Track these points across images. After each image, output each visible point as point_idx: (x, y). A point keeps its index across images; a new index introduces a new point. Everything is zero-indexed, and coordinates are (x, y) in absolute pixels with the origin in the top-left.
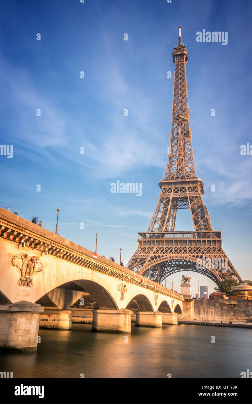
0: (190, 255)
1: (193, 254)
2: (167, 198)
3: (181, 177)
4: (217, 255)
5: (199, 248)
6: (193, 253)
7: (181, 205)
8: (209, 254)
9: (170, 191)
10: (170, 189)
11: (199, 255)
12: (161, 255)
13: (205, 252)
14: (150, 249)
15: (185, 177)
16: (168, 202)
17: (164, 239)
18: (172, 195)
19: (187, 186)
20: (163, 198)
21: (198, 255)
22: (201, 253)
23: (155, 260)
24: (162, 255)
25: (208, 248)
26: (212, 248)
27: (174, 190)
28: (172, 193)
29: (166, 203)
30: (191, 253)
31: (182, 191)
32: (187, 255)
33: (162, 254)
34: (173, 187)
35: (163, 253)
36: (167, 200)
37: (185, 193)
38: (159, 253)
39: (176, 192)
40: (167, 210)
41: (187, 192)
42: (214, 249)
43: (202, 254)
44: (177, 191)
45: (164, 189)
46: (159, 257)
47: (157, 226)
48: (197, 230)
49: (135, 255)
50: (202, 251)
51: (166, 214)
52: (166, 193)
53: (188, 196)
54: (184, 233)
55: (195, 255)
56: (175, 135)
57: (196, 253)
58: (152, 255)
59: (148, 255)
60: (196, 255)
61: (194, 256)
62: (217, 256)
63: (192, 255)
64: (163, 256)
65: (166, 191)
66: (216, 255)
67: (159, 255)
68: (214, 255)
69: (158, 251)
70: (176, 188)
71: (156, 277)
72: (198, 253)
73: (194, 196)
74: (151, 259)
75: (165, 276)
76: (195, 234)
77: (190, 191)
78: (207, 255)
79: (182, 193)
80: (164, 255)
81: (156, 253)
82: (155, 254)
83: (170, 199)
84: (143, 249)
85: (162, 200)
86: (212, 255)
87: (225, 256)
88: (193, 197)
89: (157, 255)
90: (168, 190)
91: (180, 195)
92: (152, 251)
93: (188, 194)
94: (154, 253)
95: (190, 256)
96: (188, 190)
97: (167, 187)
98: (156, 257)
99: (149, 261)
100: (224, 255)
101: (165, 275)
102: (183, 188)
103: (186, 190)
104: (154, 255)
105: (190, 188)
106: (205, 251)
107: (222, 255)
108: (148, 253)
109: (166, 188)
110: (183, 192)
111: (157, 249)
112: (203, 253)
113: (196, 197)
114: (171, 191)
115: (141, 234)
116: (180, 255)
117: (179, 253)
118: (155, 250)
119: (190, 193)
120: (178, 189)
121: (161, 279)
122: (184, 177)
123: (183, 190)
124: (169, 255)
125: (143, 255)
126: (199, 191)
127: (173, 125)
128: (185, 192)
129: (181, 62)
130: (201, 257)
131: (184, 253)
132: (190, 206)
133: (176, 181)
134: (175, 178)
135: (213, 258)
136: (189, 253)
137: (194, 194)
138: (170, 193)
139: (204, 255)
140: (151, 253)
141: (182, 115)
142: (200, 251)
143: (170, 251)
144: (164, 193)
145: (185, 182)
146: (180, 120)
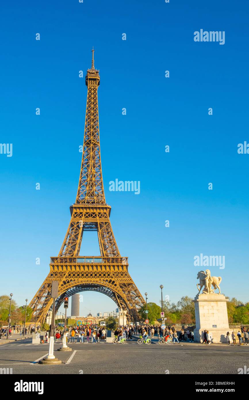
0: (100, 279)
3: (92, 202)
4: (124, 279)
5: (109, 272)
6: (103, 277)
8: (117, 278)
9: (81, 215)
10: (81, 213)
11: (109, 279)
14: (62, 273)
17: (76, 264)
18: (83, 220)
19: (97, 211)
20: (74, 223)
21: (107, 279)
22: (110, 277)
23: (68, 284)
25: (116, 273)
26: (119, 273)
27: (85, 215)
28: (83, 218)
30: (101, 277)
32: (98, 279)
33: (74, 278)
34: (84, 212)
37: (95, 219)
38: (71, 277)
39: (87, 217)
41: (98, 218)
42: (122, 273)
43: (111, 279)
44: (88, 215)
46: (71, 281)
48: (106, 256)
49: (47, 279)
50: (111, 275)
52: (77, 218)
53: (98, 222)
55: (104, 279)
56: (86, 160)
57: (106, 277)
58: (64, 279)
59: (61, 279)
63: (102, 279)
64: (74, 280)
65: (77, 216)
67: (71, 279)
68: (122, 279)
69: (70, 275)
70: (87, 213)
73: (104, 222)
77: (100, 217)
78: (115, 279)
79: (93, 218)
80: (76, 279)
81: (68, 277)
84: (55, 273)
86: (120, 279)
87: (131, 280)
88: (102, 223)
89: (69, 280)
90: (79, 215)
91: (91, 220)
92: (64, 275)
93: (98, 220)
96: (98, 215)
97: (78, 211)
99: (62, 285)
100: (130, 279)
102: (94, 213)
103: (96, 215)
104: (66, 279)
105: (100, 213)
106: (114, 275)
107: (129, 279)
108: (61, 277)
109: (77, 213)
111: (68, 273)
112: (112, 278)
113: (106, 223)
114: (82, 215)
115: (52, 259)
116: (91, 279)
117: (90, 277)
118: (67, 274)
120: (89, 214)
122: (95, 203)
123: (93, 215)
124: (80, 279)
125: (55, 280)
128: (95, 217)
129: (94, 86)
130: (110, 281)
131: (94, 277)
132: (100, 231)
133: (87, 206)
134: (86, 203)
135: (121, 282)
136: (99, 277)
137: (103, 220)
138: (81, 217)
139: (113, 280)
140: (63, 277)
141: (93, 140)
142: (109, 275)
143: (82, 275)
144: (75, 217)
145: (96, 208)
146: (92, 145)
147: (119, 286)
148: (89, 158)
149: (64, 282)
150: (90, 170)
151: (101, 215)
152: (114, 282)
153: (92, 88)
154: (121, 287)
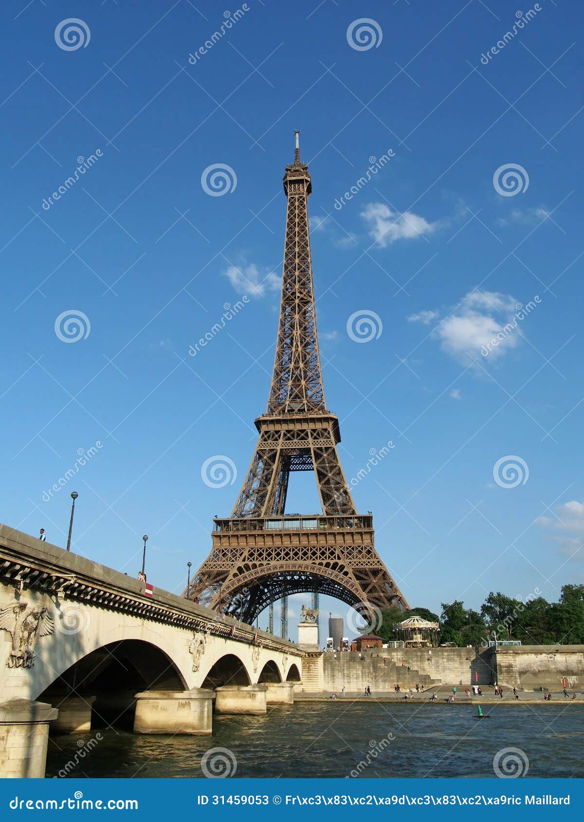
0: (314, 561)
1: (320, 561)
2: (270, 451)
3: (298, 410)
4: (365, 560)
5: (332, 547)
6: (320, 557)
7: (296, 464)
8: (350, 559)
9: (276, 436)
10: (277, 432)
11: (332, 562)
12: (258, 563)
13: (341, 556)
14: (237, 551)
15: (306, 410)
16: (272, 458)
17: (265, 532)
18: (280, 445)
19: (308, 427)
20: (263, 451)
21: (329, 561)
22: (335, 557)
23: (246, 573)
25: (347, 549)
26: (355, 548)
27: (285, 435)
28: (281, 440)
29: (269, 461)
31: (300, 438)
32: (309, 562)
33: (260, 561)
34: (283, 429)
35: (262, 559)
36: (272, 453)
37: (306, 441)
38: (254, 559)
39: (289, 439)
40: (270, 474)
41: (310, 439)
42: (359, 549)
43: (337, 560)
44: (290, 435)
45: (266, 432)
46: (255, 566)
47: (249, 505)
48: (327, 514)
49: (206, 563)
51: (268, 481)
52: (269, 441)
53: (312, 447)
54: (304, 519)
55: (323, 561)
56: (286, 330)
57: (326, 557)
58: (240, 563)
59: (233, 563)
60: (324, 562)
61: (321, 564)
62: (364, 562)
63: (317, 562)
64: (261, 565)
65: (269, 437)
66: (363, 560)
67: (254, 562)
68: (359, 560)
69: (251, 555)
70: (289, 431)
71: (246, 606)
72: (329, 557)
73: (323, 447)
74: (237, 572)
75: (264, 605)
77: (315, 438)
78: (346, 561)
79: (300, 441)
80: (265, 562)
81: (248, 559)
82: (246, 562)
83: (276, 453)
84: (223, 551)
85: (261, 453)
86: (355, 560)
87: (378, 562)
88: (320, 449)
89: (250, 564)
90: (273, 436)
91: (296, 444)
92: (241, 555)
93: (311, 444)
94: (244, 560)
95: (315, 563)
96: (312, 435)
97: (271, 429)
98: (247, 567)
99: (235, 575)
100: (377, 560)
101: (265, 601)
102: (302, 431)
103: (307, 435)
104: (244, 563)
105: (314, 430)
106: (343, 553)
107: (375, 560)
108: (233, 559)
109: (269, 431)
110: (303, 438)
111: (250, 551)
112: (339, 558)
113: (327, 449)
114: (279, 437)
115: (218, 523)
116: (295, 562)
117: (293, 558)
118: (246, 554)
119: (316, 440)
120: (292, 432)
121: (257, 611)
122: (304, 410)
123: (302, 435)
124: (273, 563)
125: (222, 565)
126: (332, 438)
127: (284, 309)
128: (306, 439)
129: (299, 194)
130: (336, 564)
131: (302, 558)
132: (315, 466)
133: (288, 418)
134: (286, 411)
135: (357, 567)
136: (311, 557)
137: (322, 443)
138: (276, 440)
139: (340, 562)
140: (238, 559)
141: (301, 293)
142: (332, 553)
143: (276, 554)
144: (265, 440)
145: (306, 420)
146: (297, 301)
147: (354, 574)
148: (292, 326)
149: (240, 569)
150: (294, 349)
151: (317, 435)
152: (342, 567)
153: (297, 197)
154: (358, 578)
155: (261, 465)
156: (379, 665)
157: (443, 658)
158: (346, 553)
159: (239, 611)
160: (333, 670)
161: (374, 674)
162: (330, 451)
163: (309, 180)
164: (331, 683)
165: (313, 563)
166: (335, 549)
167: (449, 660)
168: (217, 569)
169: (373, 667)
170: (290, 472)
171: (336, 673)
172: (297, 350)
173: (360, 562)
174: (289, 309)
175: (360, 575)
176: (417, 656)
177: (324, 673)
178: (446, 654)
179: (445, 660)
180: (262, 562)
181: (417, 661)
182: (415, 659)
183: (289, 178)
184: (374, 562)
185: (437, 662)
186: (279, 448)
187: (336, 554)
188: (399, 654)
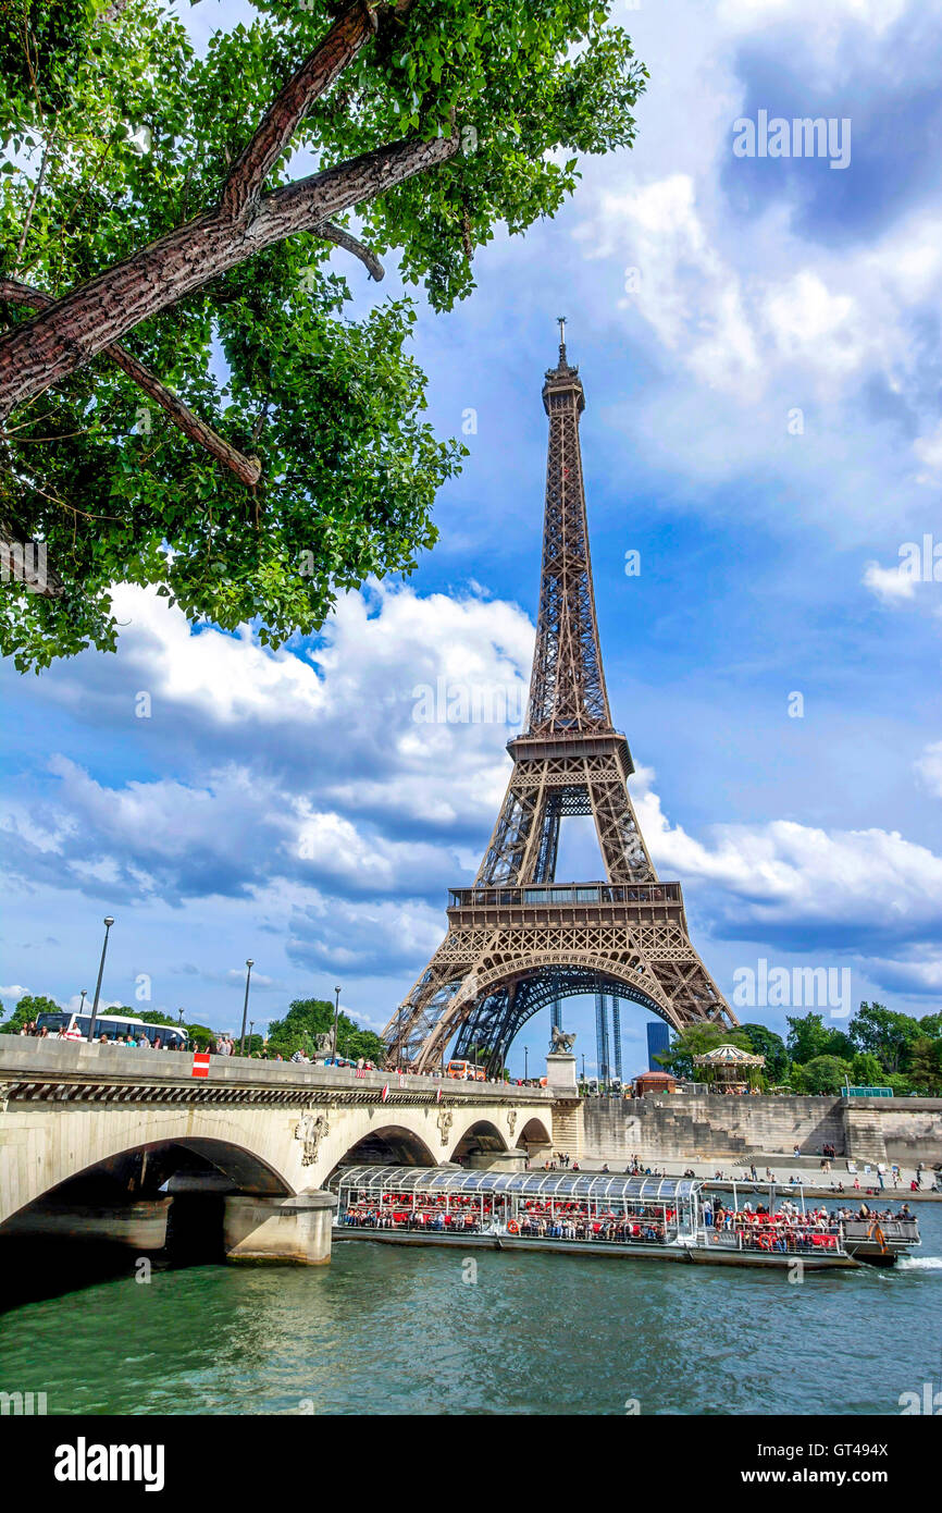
0: (593, 950)
1: (603, 950)
2: (528, 789)
3: (569, 729)
4: (670, 949)
5: (620, 929)
6: (603, 945)
7: (570, 806)
8: (648, 947)
9: (538, 767)
10: (539, 761)
11: (621, 952)
12: (513, 953)
13: (635, 942)
14: (483, 935)
15: (581, 729)
16: (532, 799)
17: (522, 908)
18: (544, 779)
19: (583, 753)
20: (519, 790)
21: (616, 950)
22: (625, 945)
23: (496, 968)
24: (516, 952)
25: (643, 932)
26: (654, 932)
27: (550, 765)
28: (545, 773)
29: (528, 804)
30: (598, 945)
31: (571, 769)
32: (587, 952)
33: (515, 949)
34: (548, 756)
35: (520, 946)
36: (530, 792)
37: (581, 773)
38: (507, 947)
39: (556, 771)
40: (530, 821)
41: (587, 771)
42: (661, 932)
43: (627, 949)
44: (558, 766)
45: (523, 762)
46: (508, 958)
47: (502, 870)
48: (614, 880)
49: (440, 953)
51: (527, 833)
52: (528, 775)
53: (589, 781)
54: (578, 889)
55: (607, 951)
56: (551, 611)
57: (611, 945)
58: (488, 953)
59: (477, 952)
60: (609, 952)
61: (604, 955)
62: (669, 953)
63: (599, 951)
64: (517, 956)
65: (527, 768)
66: (667, 949)
67: (506, 951)
68: (661, 950)
69: (504, 940)
70: (555, 760)
71: (504, 1011)
72: (617, 945)
73: (606, 781)
74: (484, 966)
75: (530, 1010)
76: (610, 890)
77: (594, 769)
78: (641, 950)
79: (572, 774)
80: (522, 952)
81: (499, 946)
82: (497, 951)
83: (537, 793)
84: (463, 935)
85: (517, 793)
86: (656, 950)
87: (690, 952)
88: (602, 785)
89: (502, 954)
90: (534, 767)
91: (567, 777)
92: (488, 941)
93: (588, 776)
94: (493, 948)
95: (595, 954)
96: (589, 764)
97: (532, 756)
98: (498, 959)
99: (480, 971)
100: (689, 950)
101: (531, 1005)
102: (575, 759)
103: (581, 764)
104: (494, 952)
105: (592, 758)
106: (637, 938)
107: (684, 949)
108: (477, 946)
109: (528, 760)
110: (576, 770)
111: (501, 935)
112: (631, 946)
113: (611, 785)
114: (542, 767)
115: (456, 893)
116: (566, 952)
118: (496, 939)
119: (595, 773)
120: (560, 761)
121: (521, 1020)
122: (578, 728)
123: (574, 764)
124: (535, 953)
125: (459, 955)
126: (619, 768)
127: (547, 583)
128: (580, 771)
129: (566, 412)
130: (626, 956)
131: (577, 945)
132: (594, 808)
133: (554, 740)
134: (552, 731)
135: (658, 959)
136: (590, 945)
137: (605, 775)
138: (538, 772)
139: (633, 953)
140: (484, 946)
141: (569, 558)
142: (621, 939)
143: (539, 940)
144: (522, 773)
145: (579, 743)
146: (565, 570)
147: (655, 972)
148: (558, 608)
149: (487, 961)
150: (561, 640)
151: (597, 763)
152: (636, 959)
153: (562, 416)
154: (661, 977)
155: (517, 808)
156: (667, 1120)
157: (768, 1112)
158: (641, 939)
159: (493, 1019)
160: (598, 1127)
161: (659, 1134)
162: (616, 787)
163: (579, 389)
164: (595, 1145)
165: (593, 953)
166: (624, 933)
167: (776, 1114)
168: (454, 962)
169: (658, 1123)
170: (562, 818)
171: (603, 1131)
172: (565, 642)
173: (662, 953)
174: (554, 581)
175: (664, 971)
176: (727, 1107)
177: (586, 1129)
178: (772, 1105)
179: (771, 1115)
180: (519, 951)
181: (727, 1115)
182: (724, 1111)
183: (550, 390)
184: (683, 953)
185: (759, 1118)
186: (542, 785)
187: (627, 940)
188: (700, 1103)
